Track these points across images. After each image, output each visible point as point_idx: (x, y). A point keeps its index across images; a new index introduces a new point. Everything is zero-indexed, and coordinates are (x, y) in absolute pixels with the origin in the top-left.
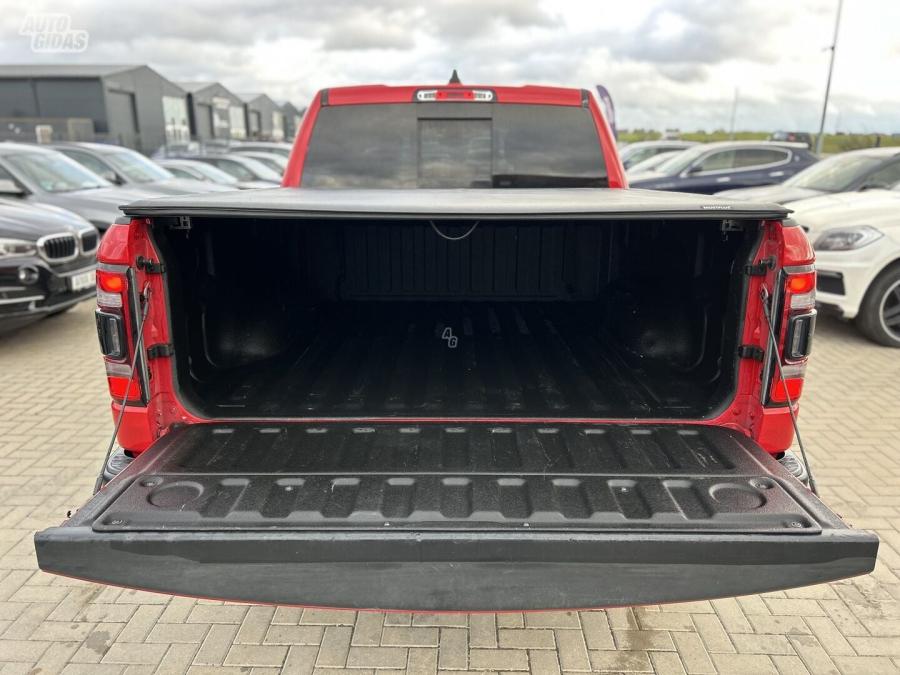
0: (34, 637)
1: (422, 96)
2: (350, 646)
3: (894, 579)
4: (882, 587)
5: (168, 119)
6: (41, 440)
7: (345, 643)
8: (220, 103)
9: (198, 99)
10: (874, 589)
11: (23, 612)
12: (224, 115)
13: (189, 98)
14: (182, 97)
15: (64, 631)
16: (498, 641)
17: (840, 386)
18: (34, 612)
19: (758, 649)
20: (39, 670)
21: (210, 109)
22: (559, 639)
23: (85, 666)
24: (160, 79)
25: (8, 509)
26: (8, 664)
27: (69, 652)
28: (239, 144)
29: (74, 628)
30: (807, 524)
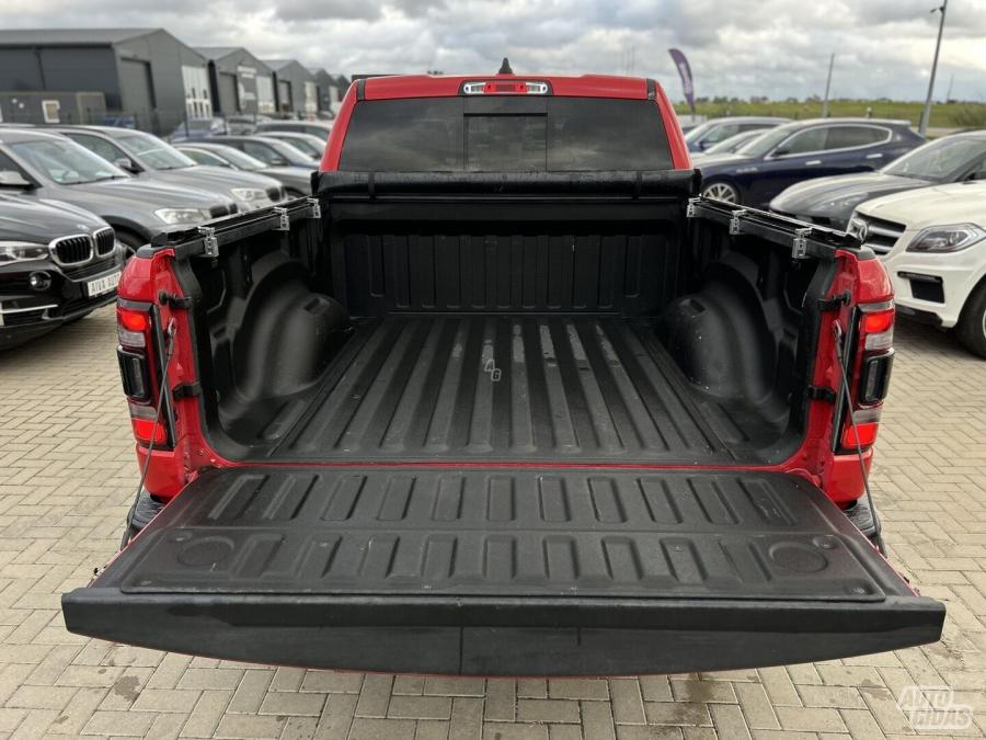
0: (59, 682)
1: (469, 89)
2: (391, 695)
3: (978, 626)
4: (966, 636)
5: (188, 91)
6: (61, 464)
7: (386, 692)
8: (246, 72)
9: (221, 68)
10: (956, 638)
11: (47, 656)
12: (251, 86)
13: (211, 66)
14: (203, 66)
15: (92, 676)
16: (548, 690)
17: (934, 406)
18: (59, 655)
19: (827, 703)
20: (66, 718)
21: (235, 78)
22: (614, 690)
23: (113, 714)
24: (179, 44)
25: (27, 542)
26: (33, 711)
27: (96, 698)
28: (268, 121)
29: (101, 672)
30: (870, 590)
